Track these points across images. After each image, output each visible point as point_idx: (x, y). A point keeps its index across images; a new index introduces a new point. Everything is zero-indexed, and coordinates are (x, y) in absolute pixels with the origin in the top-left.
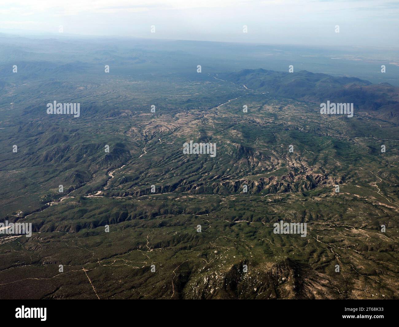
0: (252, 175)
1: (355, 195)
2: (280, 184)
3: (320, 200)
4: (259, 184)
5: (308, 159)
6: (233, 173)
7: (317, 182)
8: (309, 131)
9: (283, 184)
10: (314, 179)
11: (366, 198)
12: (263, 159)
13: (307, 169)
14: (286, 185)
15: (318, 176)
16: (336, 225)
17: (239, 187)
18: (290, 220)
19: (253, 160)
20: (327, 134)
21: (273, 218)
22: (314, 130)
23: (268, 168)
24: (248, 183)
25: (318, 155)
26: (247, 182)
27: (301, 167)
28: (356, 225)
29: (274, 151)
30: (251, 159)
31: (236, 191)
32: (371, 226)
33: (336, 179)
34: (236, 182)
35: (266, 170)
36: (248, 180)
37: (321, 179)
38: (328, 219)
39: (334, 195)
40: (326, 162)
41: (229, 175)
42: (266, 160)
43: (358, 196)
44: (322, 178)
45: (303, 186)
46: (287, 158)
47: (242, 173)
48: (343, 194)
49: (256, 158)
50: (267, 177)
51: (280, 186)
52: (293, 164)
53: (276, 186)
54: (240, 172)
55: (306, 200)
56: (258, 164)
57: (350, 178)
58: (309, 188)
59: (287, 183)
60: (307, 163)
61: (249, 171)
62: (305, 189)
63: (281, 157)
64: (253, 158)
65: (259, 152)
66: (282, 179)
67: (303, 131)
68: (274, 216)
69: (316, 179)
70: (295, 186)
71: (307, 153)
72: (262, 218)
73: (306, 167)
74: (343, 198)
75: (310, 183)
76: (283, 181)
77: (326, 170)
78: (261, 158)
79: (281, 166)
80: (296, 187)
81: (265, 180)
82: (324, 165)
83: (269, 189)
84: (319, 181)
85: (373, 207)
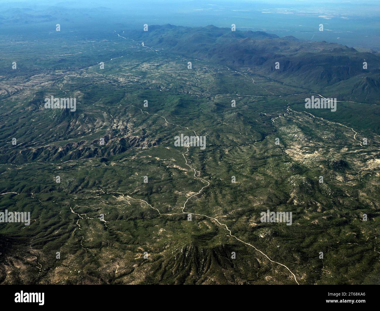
0: (63, 140)
1: (156, 158)
2: (87, 149)
3: (114, 165)
4: (63, 150)
5: (138, 120)
6: (43, 138)
7: (131, 146)
8: (170, 89)
9: (90, 148)
10: (129, 142)
11: (165, 161)
12: (87, 121)
13: (129, 131)
14: (93, 150)
15: (135, 138)
16: (106, 193)
17: (40, 154)
18: (63, 189)
19: (76, 122)
20: (188, 92)
21: (46, 187)
22: (176, 88)
23: (87, 131)
24: (52, 149)
25: (151, 115)
26: (51, 148)
27: (123, 129)
28: (128, 192)
29: (106, 113)
30: (73, 122)
31: (33, 159)
32: (142, 192)
33: (152, 141)
34: (39, 149)
35: (84, 133)
36: (53, 146)
37: (136, 142)
38: (104, 186)
39: (134, 159)
40: (153, 123)
41: (38, 141)
42: (89, 123)
43: (158, 159)
44: (137, 140)
45: (112, 150)
46: (115, 120)
47: (54, 138)
48: (145, 157)
49: (79, 121)
50: (76, 142)
51: (86, 152)
52: (117, 127)
53: (81, 151)
54: (52, 137)
55: (99, 166)
56: (77, 128)
57: (167, 139)
58: (117, 152)
59: (96, 147)
60: (133, 124)
61: (62, 136)
62: (112, 154)
63: (109, 119)
64: (76, 121)
65: (85, 114)
66: (92, 144)
67: (164, 89)
68: (48, 185)
69: (131, 142)
70: (102, 150)
71: (141, 113)
72: (33, 188)
73: (129, 129)
74: (141, 162)
75: (120, 147)
76: (92, 145)
77: (148, 132)
78: (85, 120)
79: (102, 129)
80: (103, 152)
81: (73, 145)
82: (150, 126)
83: (71, 155)
84: (133, 144)
85: (164, 170)
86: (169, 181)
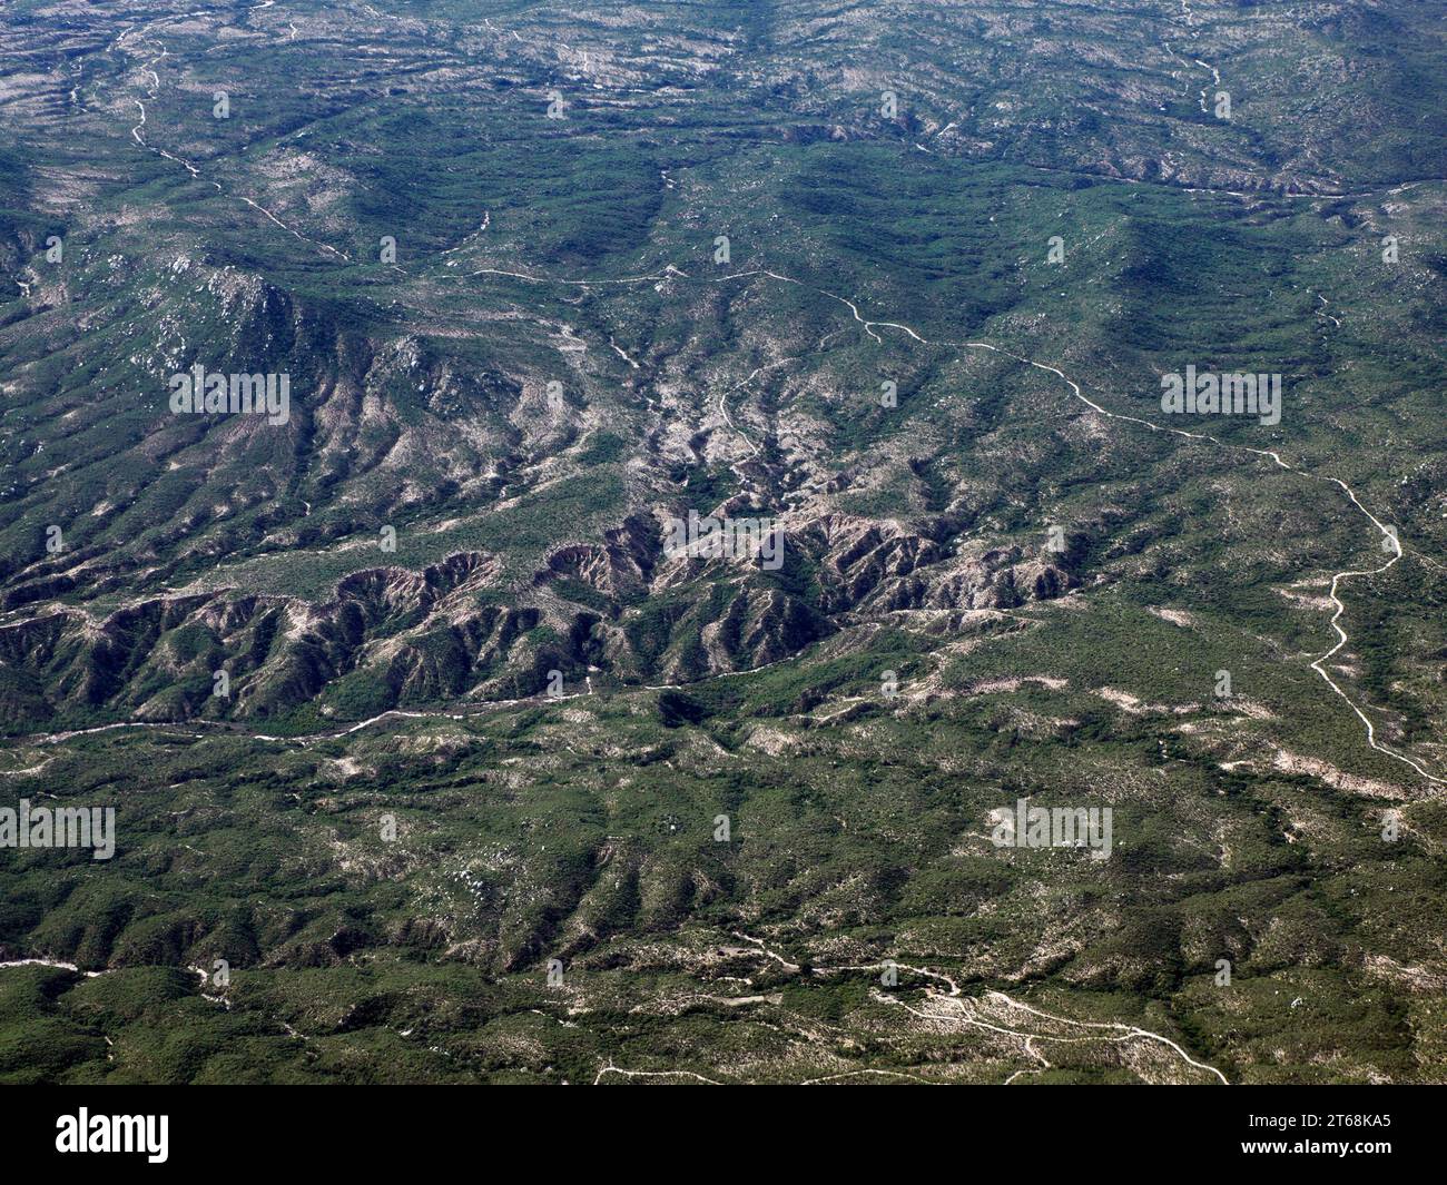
0: (298, 547)
1: (1107, 693)
2: (513, 618)
3: (788, 748)
4: (326, 630)
5: (851, 388)
6: (134, 532)
7: (850, 595)
8: (1005, 140)
9: (532, 617)
10: (832, 563)
11: (1188, 717)
12: (446, 399)
13: (804, 476)
14: (562, 627)
15: (874, 536)
16: (806, 970)
17: (142, 659)
18: (442, 935)
19: (357, 410)
20: (1153, 167)
21: (299, 922)
22: (1051, 134)
23: (464, 479)
24: (231, 619)
25: (947, 356)
26: (219, 609)
27: (753, 466)
28: (983, 960)
29: (576, 333)
30: (339, 407)
31: (98, 695)
32: (1101, 962)
33: (1016, 557)
34: (124, 620)
35: (444, 498)
36: (236, 593)
37: (892, 568)
38: (770, 915)
39: (930, 699)
40: (989, 412)
41: (95, 553)
42: (464, 413)
43: (1127, 701)
44: (898, 551)
45: (713, 630)
46: (664, 390)
47: (217, 532)
48: (1010, 685)
49: (381, 396)
50: (413, 564)
51: (507, 639)
52: (698, 442)
53: (468, 640)
54: (202, 520)
55: (666, 753)
56: (384, 452)
57: (1138, 546)
58: (761, 648)
59: (578, 608)
60: (824, 425)
61: (281, 518)
62: (718, 661)
63: (613, 383)
64: (359, 399)
65: (422, 341)
66: (540, 578)
67: (953, 144)
68: (312, 904)
69: (844, 563)
70: (634, 632)
71: (856, 337)
72: (199, 927)
73: (798, 462)
74: (994, 727)
75: (778, 605)
76: (545, 591)
77: (963, 486)
78: (429, 390)
79: (582, 459)
80: (648, 642)
81: (391, 592)
82: (968, 438)
83: (399, 669)
84: (866, 585)
85: (1212, 794)
86: (1282, 879)
